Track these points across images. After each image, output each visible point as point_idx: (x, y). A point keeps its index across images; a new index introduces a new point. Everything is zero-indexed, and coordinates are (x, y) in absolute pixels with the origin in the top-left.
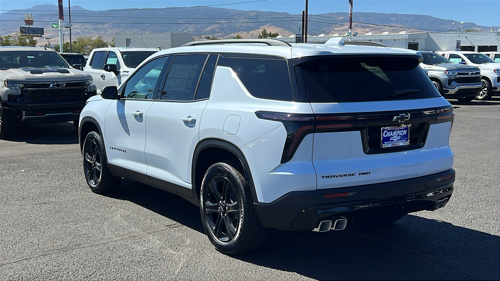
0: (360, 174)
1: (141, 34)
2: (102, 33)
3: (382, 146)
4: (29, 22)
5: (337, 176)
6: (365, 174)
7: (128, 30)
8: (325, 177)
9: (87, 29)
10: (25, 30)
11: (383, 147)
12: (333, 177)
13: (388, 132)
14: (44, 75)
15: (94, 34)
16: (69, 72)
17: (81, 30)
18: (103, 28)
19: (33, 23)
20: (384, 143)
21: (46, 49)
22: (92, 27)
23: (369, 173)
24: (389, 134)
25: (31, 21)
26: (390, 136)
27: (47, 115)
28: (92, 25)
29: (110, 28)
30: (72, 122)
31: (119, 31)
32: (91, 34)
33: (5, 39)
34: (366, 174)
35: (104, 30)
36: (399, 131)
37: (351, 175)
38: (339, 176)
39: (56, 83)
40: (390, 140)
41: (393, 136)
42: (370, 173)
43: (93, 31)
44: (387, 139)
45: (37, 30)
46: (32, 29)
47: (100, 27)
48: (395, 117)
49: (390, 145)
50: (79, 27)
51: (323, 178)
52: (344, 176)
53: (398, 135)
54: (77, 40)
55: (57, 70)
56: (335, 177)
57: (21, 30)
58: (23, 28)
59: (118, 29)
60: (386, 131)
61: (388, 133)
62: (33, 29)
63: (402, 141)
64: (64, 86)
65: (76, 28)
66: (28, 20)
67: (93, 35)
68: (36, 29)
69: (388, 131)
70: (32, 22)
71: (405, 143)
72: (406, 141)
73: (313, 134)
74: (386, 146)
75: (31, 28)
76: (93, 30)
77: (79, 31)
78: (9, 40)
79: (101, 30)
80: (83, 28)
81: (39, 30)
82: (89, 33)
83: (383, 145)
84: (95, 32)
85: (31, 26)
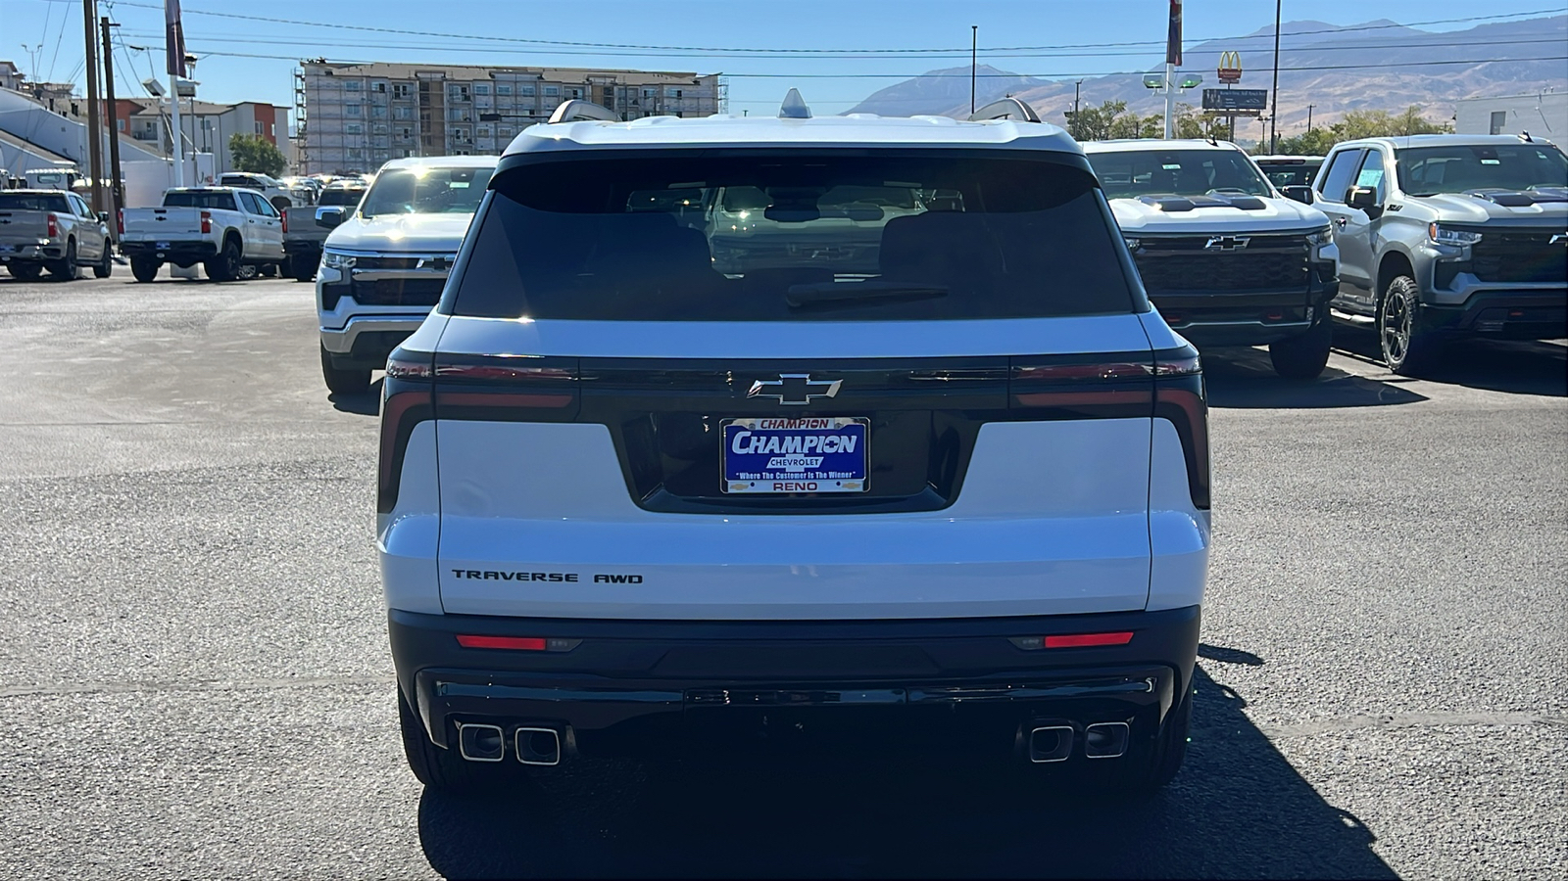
0: (597, 579)
1: (1540, 96)
2: (1451, 98)
3: (726, 488)
4: (1230, 75)
5: (508, 576)
6: (621, 579)
7: (1533, 83)
8: (464, 575)
9: (1404, 87)
10: (1216, 99)
11: (730, 491)
12: (492, 578)
13: (754, 438)
14: (1196, 214)
15: (1426, 101)
16: (1262, 207)
17: (1387, 91)
18: (1456, 83)
19: (1239, 77)
20: (738, 478)
21: (1215, 144)
22: (1423, 80)
23: (636, 579)
24: (758, 445)
25: (1236, 70)
26: (767, 451)
27: (1191, 324)
28: (1424, 76)
29: (1478, 82)
30: (1266, 348)
31: (1504, 90)
32: (1415, 101)
33: (1145, 125)
34: (623, 581)
35: (1458, 89)
36: (815, 438)
37: (561, 579)
38: (515, 576)
39: (1222, 238)
40: (769, 466)
41: (783, 455)
42: (640, 581)
43: (1426, 92)
44: (757, 464)
45: (1248, 97)
46: (1234, 93)
47: (1445, 79)
48: (758, 383)
49: (764, 486)
50: (1384, 83)
51: (459, 576)
52: (534, 579)
53: (812, 452)
54: (1345, 122)
55: (1232, 200)
56: (500, 576)
57: (1205, 97)
58: (1212, 91)
59: (1502, 82)
60: (748, 434)
61: (759, 440)
62: (1238, 94)
63: (831, 474)
64: (1245, 245)
65: (1374, 85)
66: (1227, 68)
67: (1422, 103)
68: (1246, 93)
69: (758, 434)
70: (1237, 73)
71: (844, 486)
72: (853, 477)
73: (434, 421)
74: (747, 487)
75: (1232, 90)
76: (1425, 89)
77: (1383, 94)
78: (1157, 127)
79: (1449, 87)
80: (1395, 84)
81: (1253, 97)
82: (1410, 98)
83: (731, 483)
84: (1428, 95)
85: (1233, 87)
